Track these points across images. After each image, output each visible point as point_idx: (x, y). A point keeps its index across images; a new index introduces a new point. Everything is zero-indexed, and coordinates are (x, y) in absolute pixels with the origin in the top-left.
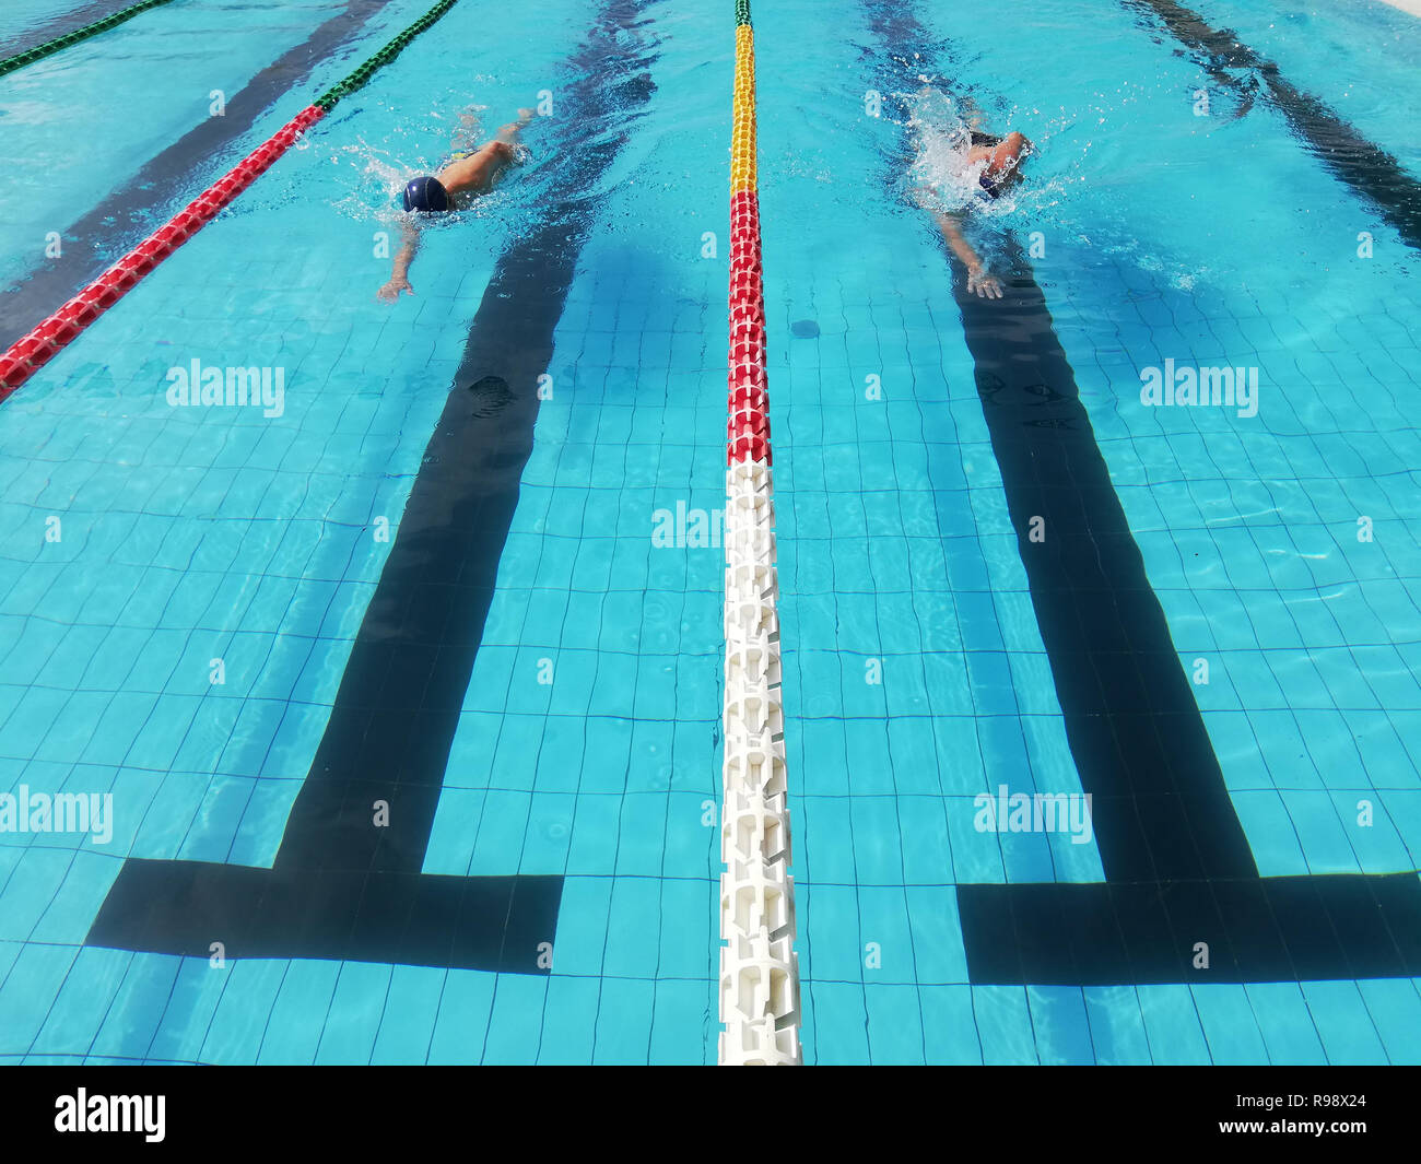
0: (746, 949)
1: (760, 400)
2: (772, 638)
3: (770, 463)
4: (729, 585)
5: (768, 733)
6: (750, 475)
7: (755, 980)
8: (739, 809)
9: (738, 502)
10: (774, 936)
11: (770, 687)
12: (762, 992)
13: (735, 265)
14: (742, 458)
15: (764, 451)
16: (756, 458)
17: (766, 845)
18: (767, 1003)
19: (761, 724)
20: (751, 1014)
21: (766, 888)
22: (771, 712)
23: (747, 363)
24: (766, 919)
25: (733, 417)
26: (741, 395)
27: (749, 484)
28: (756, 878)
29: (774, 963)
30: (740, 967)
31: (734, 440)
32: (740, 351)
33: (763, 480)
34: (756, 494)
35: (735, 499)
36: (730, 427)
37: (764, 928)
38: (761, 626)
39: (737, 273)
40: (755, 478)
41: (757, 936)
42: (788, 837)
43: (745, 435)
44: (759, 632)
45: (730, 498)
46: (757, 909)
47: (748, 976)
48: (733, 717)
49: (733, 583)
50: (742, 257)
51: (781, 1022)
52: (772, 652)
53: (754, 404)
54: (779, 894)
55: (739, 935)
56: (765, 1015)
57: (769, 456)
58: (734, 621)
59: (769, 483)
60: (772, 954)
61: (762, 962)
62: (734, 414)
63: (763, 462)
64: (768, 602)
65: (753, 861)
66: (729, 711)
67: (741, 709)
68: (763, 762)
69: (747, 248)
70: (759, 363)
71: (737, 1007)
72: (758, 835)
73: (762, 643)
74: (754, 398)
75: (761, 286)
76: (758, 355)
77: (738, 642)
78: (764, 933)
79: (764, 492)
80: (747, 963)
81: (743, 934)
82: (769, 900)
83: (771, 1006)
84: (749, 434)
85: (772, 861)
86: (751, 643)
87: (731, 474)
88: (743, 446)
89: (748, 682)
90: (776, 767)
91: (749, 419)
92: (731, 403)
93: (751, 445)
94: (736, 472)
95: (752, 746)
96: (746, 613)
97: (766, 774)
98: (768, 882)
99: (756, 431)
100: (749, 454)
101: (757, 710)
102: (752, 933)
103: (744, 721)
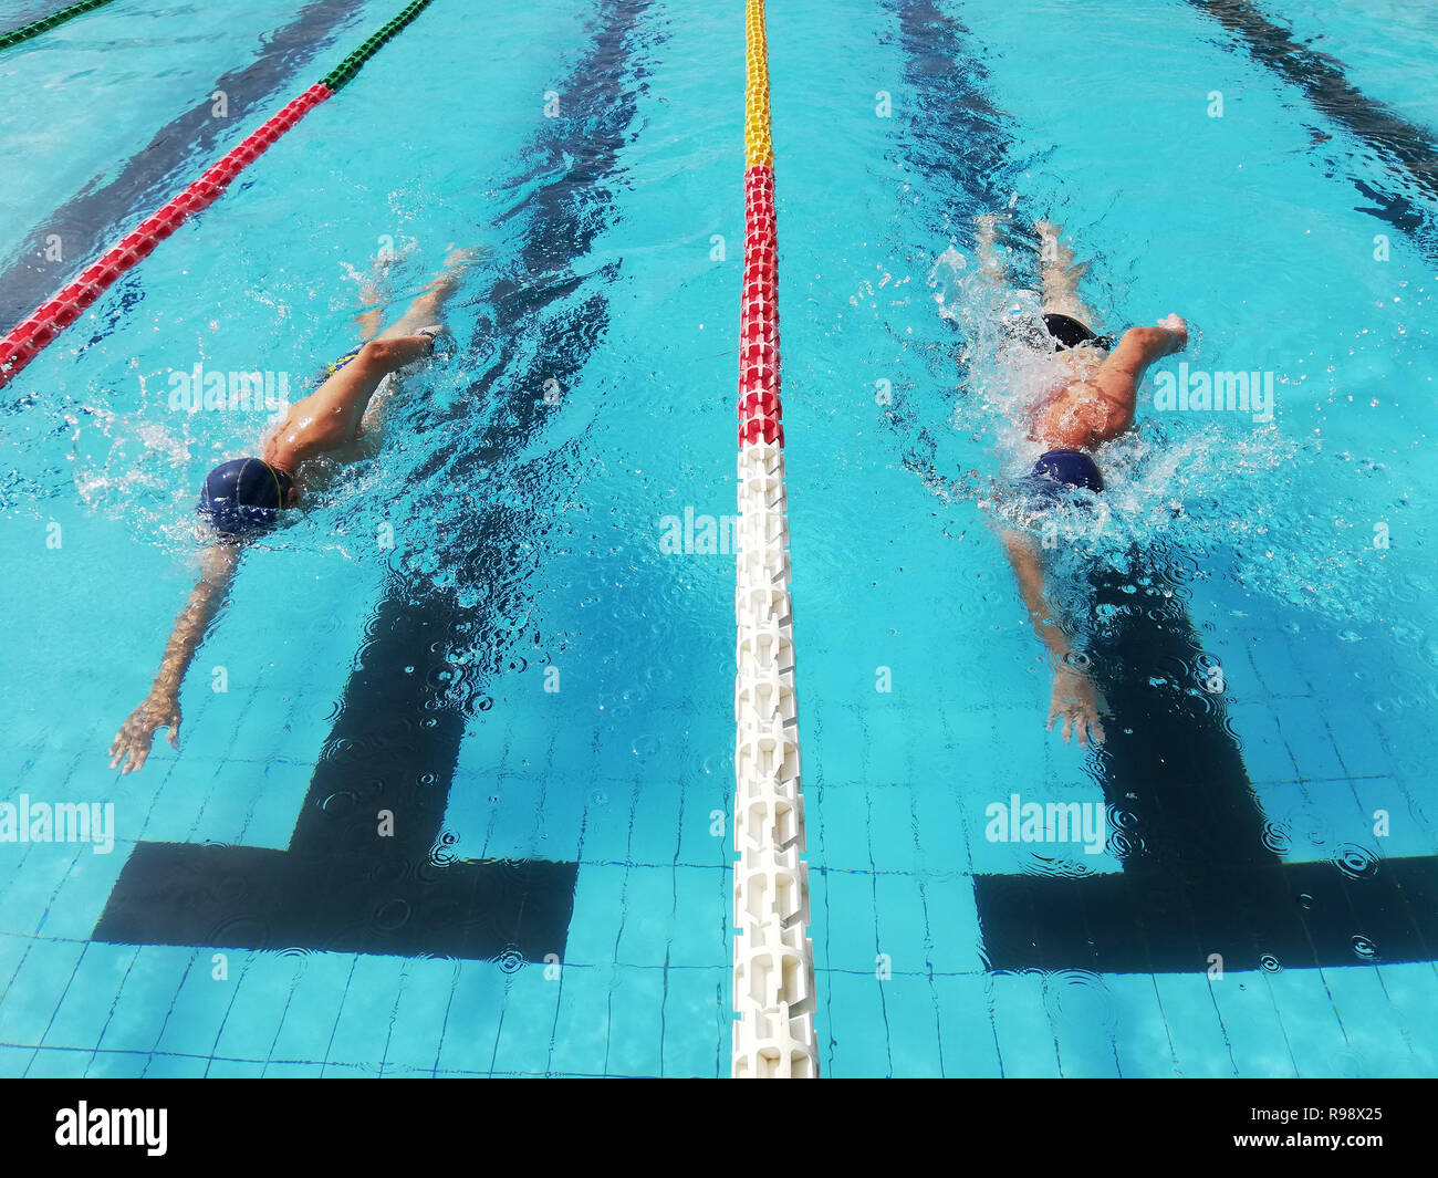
0: (758, 937)
1: (772, 381)
2: (782, 622)
3: (782, 445)
4: (741, 570)
5: (779, 719)
6: (762, 457)
7: (768, 968)
8: (750, 796)
9: (750, 485)
10: (787, 922)
11: (781, 672)
12: (775, 979)
13: (750, 241)
14: (754, 440)
15: (775, 433)
16: (769, 440)
17: (778, 831)
18: (779, 991)
19: (773, 709)
20: (764, 1003)
21: (778, 875)
22: (782, 698)
23: (760, 342)
24: (779, 906)
25: (744, 399)
26: (753, 374)
27: (761, 466)
28: (768, 866)
29: (787, 950)
30: (752, 956)
31: (745, 422)
32: (754, 330)
33: (776, 462)
34: (768, 477)
35: (746, 481)
36: (741, 408)
37: (777, 916)
38: (773, 609)
39: (751, 249)
40: (767, 460)
41: (770, 924)
42: (801, 823)
43: (756, 417)
44: (770, 618)
45: (742, 481)
46: (770, 895)
47: (761, 965)
48: (744, 704)
49: (744, 568)
50: (756, 233)
51: (795, 1010)
52: (782, 635)
53: (765, 385)
54: (791, 881)
55: (752, 924)
56: (778, 1002)
57: (781, 437)
58: (745, 607)
59: (782, 466)
60: (785, 940)
61: (775, 950)
62: (745, 395)
63: (776, 443)
64: (779, 586)
65: (765, 849)
66: (741, 698)
67: (752, 695)
68: (775, 747)
69: (761, 223)
70: (773, 343)
71: (749, 995)
72: (770, 821)
73: (773, 629)
74: (765, 379)
75: (776, 262)
76: (772, 336)
77: (748, 627)
78: (776, 919)
79: (776, 475)
80: (760, 951)
81: (755, 921)
82: (781, 886)
83: (784, 993)
84: (760, 416)
85: (785, 846)
86: (763, 628)
87: (743, 456)
88: (754, 429)
89: (759, 666)
90: (788, 754)
91: (760, 400)
92: (742, 382)
93: (762, 427)
94: (749, 454)
95: (764, 732)
96: (757, 597)
97: (778, 759)
98: (781, 869)
99: (767, 412)
100: (761, 436)
101: (769, 696)
102: (764, 921)
103: (755, 708)
